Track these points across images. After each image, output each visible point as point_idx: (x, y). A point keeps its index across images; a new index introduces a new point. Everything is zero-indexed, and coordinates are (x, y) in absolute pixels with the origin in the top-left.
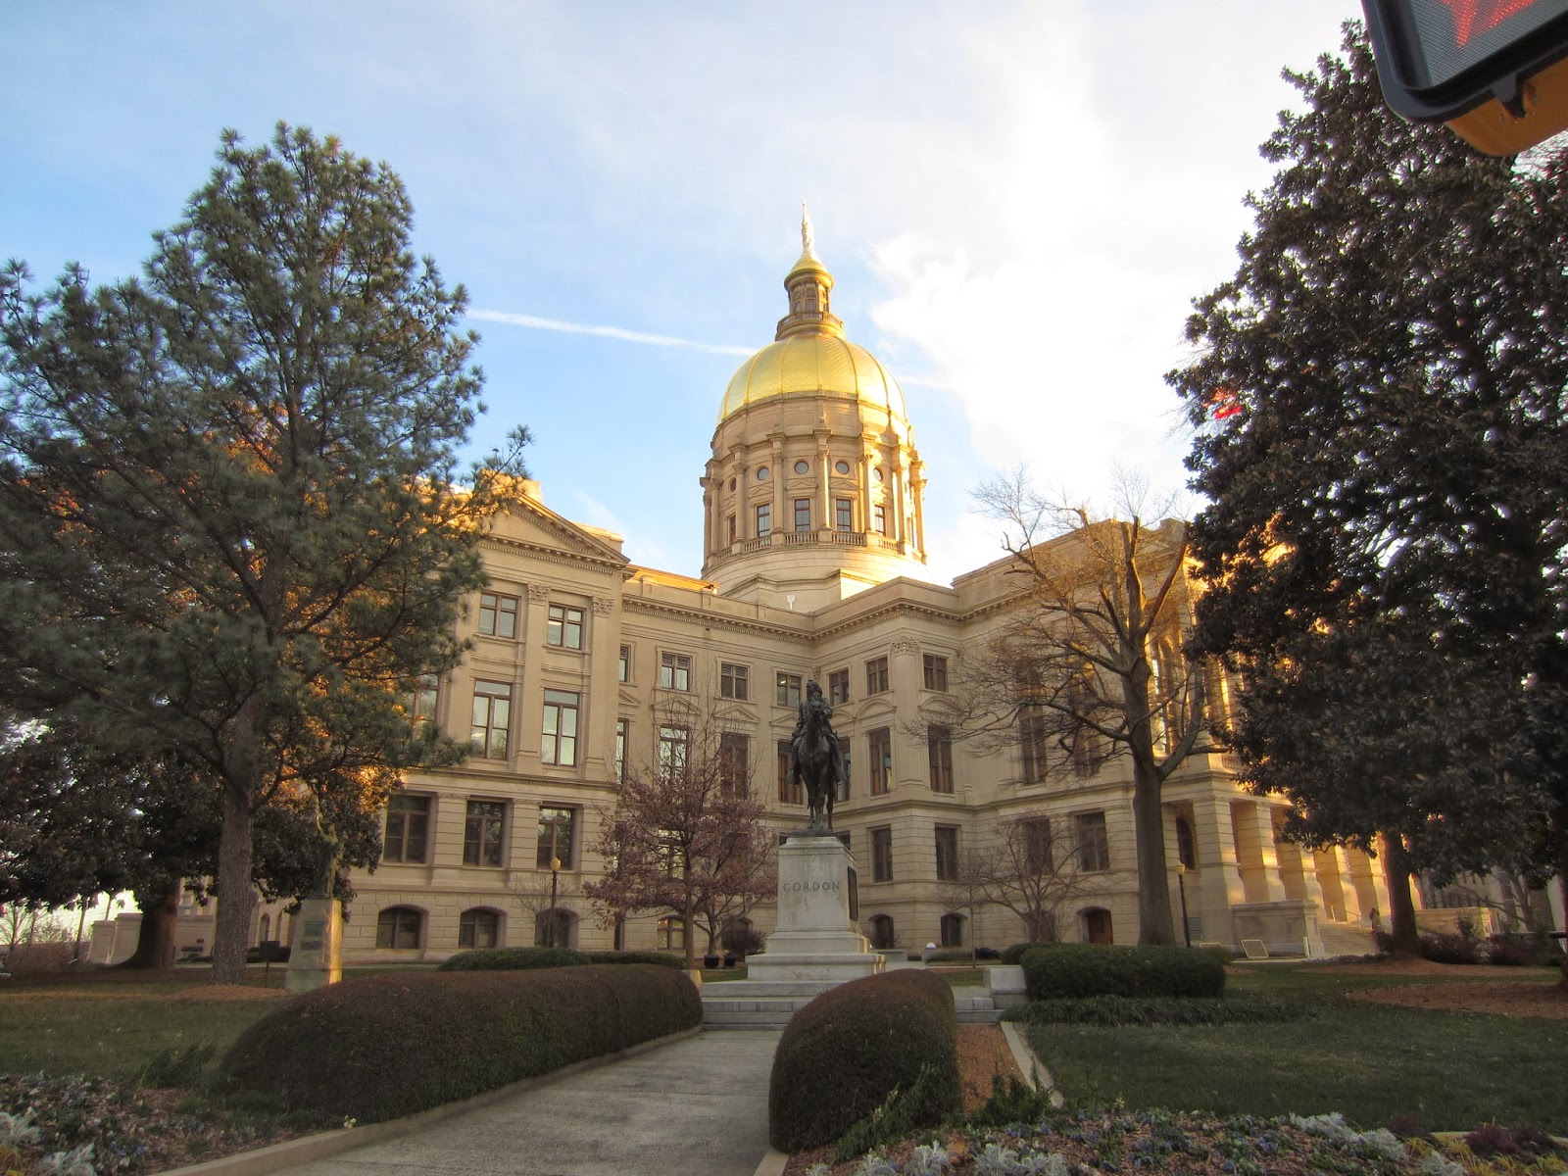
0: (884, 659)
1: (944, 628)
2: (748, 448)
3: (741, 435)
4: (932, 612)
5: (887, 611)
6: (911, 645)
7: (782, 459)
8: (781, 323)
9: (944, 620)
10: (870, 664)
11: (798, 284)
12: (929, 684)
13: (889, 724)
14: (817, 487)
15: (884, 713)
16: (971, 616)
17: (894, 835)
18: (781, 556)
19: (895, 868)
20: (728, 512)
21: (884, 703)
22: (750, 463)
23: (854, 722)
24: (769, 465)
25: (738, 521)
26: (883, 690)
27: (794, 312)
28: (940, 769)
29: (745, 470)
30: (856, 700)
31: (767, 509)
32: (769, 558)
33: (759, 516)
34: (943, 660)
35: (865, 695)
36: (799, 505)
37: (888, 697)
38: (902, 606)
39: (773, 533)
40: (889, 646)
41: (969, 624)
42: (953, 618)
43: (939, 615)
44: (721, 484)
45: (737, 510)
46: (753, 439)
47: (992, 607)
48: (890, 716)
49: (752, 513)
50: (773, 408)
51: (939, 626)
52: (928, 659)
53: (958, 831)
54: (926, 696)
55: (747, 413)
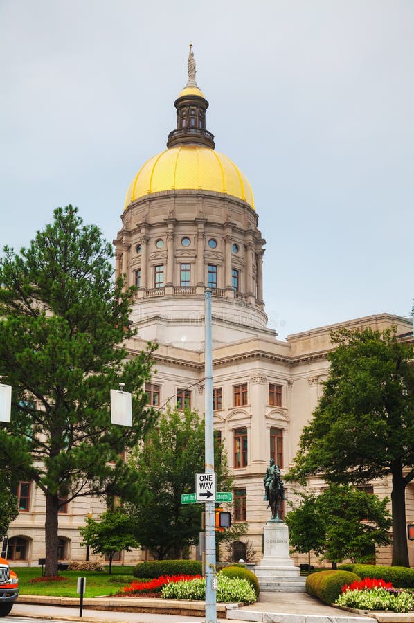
0: (245, 385)
1: (282, 367)
2: (149, 226)
3: (146, 217)
4: (276, 358)
5: (249, 356)
6: (262, 379)
7: (174, 236)
8: (171, 134)
9: (282, 363)
10: (236, 387)
11: (184, 106)
12: (272, 403)
13: (247, 426)
14: (196, 257)
15: (243, 419)
16: (299, 361)
17: (248, 493)
18: (171, 302)
19: (248, 513)
20: (135, 267)
21: (243, 412)
22: (151, 236)
23: (224, 422)
24: (164, 238)
25: (142, 274)
26: (243, 404)
27: (180, 128)
28: (276, 454)
29: (148, 241)
30: (226, 408)
31: (162, 268)
32: (163, 303)
33: (156, 273)
34: (280, 387)
35: (232, 406)
36: (184, 267)
37: (247, 409)
38: (258, 355)
39: (166, 286)
40: (249, 378)
41: (297, 366)
42: (288, 361)
43: (280, 360)
44: (129, 248)
45: (142, 266)
46: (153, 220)
47: (312, 358)
48: (248, 421)
49: (151, 270)
50: (168, 200)
51: (278, 366)
52: (271, 386)
53: (286, 492)
54: (270, 410)
55: (150, 201)
